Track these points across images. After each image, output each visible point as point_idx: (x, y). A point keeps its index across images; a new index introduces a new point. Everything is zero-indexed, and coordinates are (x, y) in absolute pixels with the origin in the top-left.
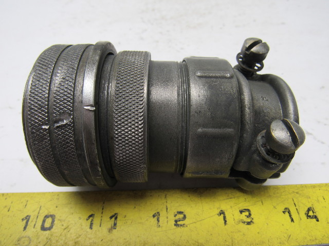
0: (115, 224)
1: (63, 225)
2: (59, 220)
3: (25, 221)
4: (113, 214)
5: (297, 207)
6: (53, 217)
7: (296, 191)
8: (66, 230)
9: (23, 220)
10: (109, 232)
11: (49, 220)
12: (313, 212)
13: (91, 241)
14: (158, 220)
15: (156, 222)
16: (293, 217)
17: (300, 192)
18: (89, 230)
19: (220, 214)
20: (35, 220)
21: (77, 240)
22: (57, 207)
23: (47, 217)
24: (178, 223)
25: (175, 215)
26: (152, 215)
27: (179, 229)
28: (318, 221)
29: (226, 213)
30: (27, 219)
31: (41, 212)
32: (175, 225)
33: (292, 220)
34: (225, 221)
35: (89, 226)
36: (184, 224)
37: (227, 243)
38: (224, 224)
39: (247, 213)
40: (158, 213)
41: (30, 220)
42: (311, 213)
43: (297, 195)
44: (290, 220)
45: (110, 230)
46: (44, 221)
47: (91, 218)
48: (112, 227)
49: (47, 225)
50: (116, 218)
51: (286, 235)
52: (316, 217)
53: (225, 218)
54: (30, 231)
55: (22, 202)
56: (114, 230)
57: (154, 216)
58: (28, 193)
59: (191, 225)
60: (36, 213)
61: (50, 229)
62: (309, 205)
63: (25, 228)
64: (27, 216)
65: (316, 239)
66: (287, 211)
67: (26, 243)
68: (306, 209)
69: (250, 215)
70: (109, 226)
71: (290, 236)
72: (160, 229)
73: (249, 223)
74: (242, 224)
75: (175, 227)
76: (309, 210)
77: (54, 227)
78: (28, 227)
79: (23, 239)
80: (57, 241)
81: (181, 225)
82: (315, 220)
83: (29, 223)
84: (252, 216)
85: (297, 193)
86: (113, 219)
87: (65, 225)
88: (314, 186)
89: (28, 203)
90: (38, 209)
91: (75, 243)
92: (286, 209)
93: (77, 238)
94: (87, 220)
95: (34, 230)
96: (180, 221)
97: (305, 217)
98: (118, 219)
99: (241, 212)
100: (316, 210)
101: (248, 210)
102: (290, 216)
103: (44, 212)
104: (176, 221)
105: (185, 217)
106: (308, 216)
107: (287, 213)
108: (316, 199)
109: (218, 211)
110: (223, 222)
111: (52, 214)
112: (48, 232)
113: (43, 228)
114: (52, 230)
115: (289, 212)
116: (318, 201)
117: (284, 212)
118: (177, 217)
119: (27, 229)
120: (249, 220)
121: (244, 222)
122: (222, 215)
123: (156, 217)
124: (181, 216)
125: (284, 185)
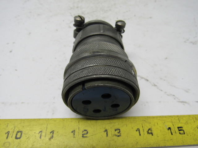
0: (53, 136)
1: (26, 136)
2: (24, 134)
3: (7, 134)
4: (52, 131)
5: (143, 128)
6: (21, 132)
7: (144, 120)
8: (28, 139)
9: (6, 133)
10: (49, 140)
11: (19, 134)
12: (151, 131)
13: (40, 145)
14: (74, 134)
15: (73, 135)
16: (141, 133)
17: (146, 120)
18: (39, 139)
19: (105, 131)
20: (12, 134)
21: (33, 144)
22: (23, 127)
23: (18, 132)
24: (84, 136)
25: (83, 132)
26: (71, 132)
27: (84, 139)
28: (152, 135)
29: (108, 131)
30: (8, 133)
31: (15, 129)
32: (82, 137)
33: (140, 135)
34: (107, 135)
35: (39, 137)
36: (87, 136)
37: (107, 146)
38: (106, 136)
39: (118, 131)
40: (74, 130)
41: (10, 134)
42: (150, 131)
43: (145, 122)
44: (139, 134)
45: (50, 139)
46: (17, 134)
47: (41, 133)
48: (51, 138)
49: (18, 136)
50: (53, 133)
51: (136, 142)
52: (152, 133)
53: (107, 133)
54: (10, 139)
55: (5, 124)
56: (52, 139)
57: (72, 132)
58: (8, 119)
59: (90, 137)
60: (13, 130)
61: (19, 138)
62: (149, 127)
63: (7, 138)
64: (8, 132)
65: (150, 145)
66: (138, 130)
67: (8, 145)
68: (148, 129)
69: (120, 132)
70: (50, 137)
71: (137, 143)
72: (74, 139)
73: (118, 136)
74: (115, 137)
75: (82, 138)
76: (149, 130)
77: (22, 137)
78: (8, 137)
79: (6, 144)
80: (23, 144)
81: (85, 137)
82: (151, 135)
83: (9, 135)
84: (121, 132)
85: (145, 121)
86: (52, 133)
87: (27, 136)
88: (153, 117)
89: (8, 125)
90: (14, 128)
91: (32, 145)
92: (138, 129)
93: (33, 143)
94: (39, 134)
95: (12, 139)
96: (85, 134)
97: (147, 133)
98: (54, 133)
99: (116, 130)
100: (152, 130)
101: (119, 129)
102: (139, 132)
103: (17, 130)
104: (83, 135)
105: (87, 133)
106: (148, 133)
107: (138, 131)
108: (154, 124)
109: (104, 130)
110: (106, 135)
111: (21, 130)
112: (19, 140)
113: (16, 138)
114: (21, 139)
115: (139, 131)
116: (154, 125)
117: (137, 131)
118: (84, 133)
119: (8, 138)
120: (119, 135)
121: (116, 136)
122: (106, 132)
123: (73, 133)
124: (86, 132)
125: (139, 117)
